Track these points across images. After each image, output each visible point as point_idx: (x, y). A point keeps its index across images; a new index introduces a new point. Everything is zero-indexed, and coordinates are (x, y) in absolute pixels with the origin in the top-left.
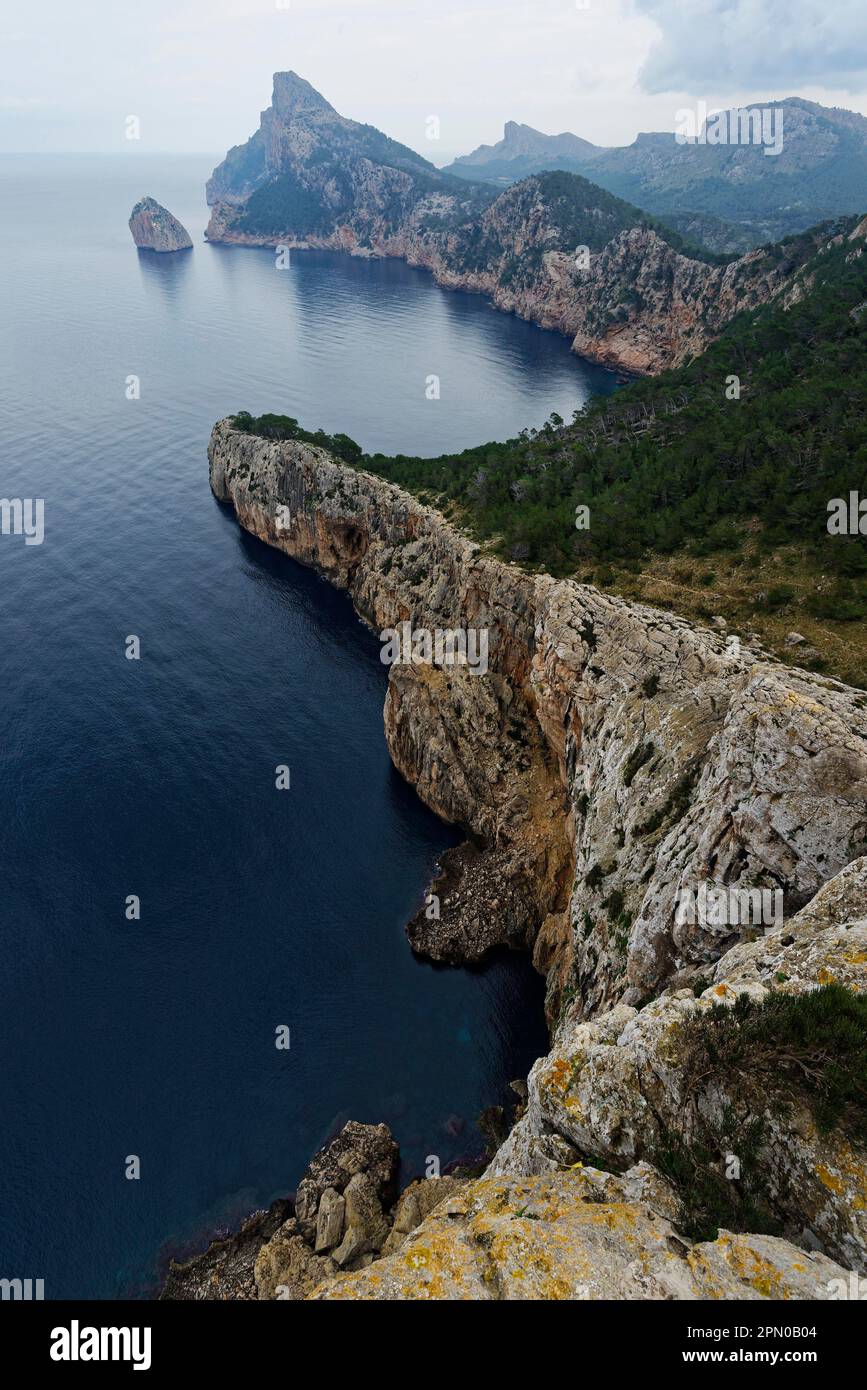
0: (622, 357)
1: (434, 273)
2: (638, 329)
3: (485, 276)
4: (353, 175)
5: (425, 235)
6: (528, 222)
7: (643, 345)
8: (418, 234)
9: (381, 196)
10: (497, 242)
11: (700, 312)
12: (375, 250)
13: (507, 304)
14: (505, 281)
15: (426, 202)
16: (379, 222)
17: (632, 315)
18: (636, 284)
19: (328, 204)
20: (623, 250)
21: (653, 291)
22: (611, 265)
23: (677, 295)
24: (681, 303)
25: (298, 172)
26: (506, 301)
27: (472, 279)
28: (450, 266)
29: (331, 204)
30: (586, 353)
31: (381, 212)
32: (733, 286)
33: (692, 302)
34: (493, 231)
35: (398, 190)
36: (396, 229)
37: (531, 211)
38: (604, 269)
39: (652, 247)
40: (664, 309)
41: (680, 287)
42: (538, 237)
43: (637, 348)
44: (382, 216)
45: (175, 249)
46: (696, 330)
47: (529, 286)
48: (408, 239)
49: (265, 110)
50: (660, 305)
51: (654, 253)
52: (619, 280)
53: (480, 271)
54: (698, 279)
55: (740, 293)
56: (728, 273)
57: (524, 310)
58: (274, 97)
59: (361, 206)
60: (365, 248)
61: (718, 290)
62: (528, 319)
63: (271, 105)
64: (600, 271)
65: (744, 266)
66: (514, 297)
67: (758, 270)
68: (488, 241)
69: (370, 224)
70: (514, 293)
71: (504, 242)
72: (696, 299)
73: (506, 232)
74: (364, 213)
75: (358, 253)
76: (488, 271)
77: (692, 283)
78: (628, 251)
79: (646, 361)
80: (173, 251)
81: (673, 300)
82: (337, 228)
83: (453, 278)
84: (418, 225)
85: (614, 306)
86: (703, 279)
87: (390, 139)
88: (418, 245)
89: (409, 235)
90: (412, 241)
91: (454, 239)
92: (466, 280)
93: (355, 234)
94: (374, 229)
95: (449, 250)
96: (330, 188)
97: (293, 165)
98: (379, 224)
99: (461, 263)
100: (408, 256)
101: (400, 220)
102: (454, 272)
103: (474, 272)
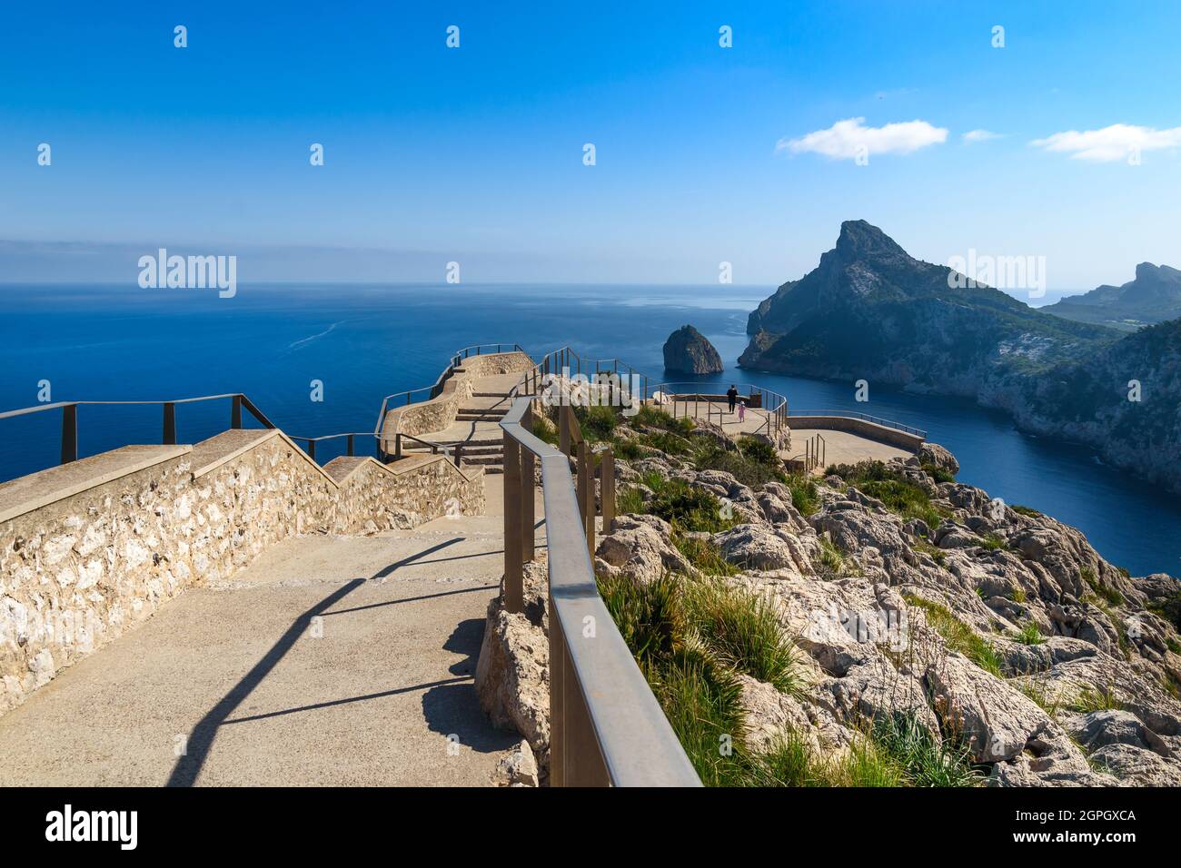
1: (1015, 417)
3: (1091, 427)
4: (918, 312)
5: (1006, 376)
9: (950, 334)
12: (935, 387)
16: (944, 358)
19: (884, 338)
27: (1069, 428)
28: (1037, 411)
29: (887, 338)
31: (948, 349)
34: (1106, 377)
35: (973, 328)
36: (966, 368)
44: (948, 354)
45: (704, 372)
48: (982, 379)
49: (827, 252)
53: (1084, 419)
58: (839, 242)
59: (924, 343)
60: (922, 385)
63: (835, 247)
66: (1134, 452)
69: (932, 361)
70: (1134, 448)
74: (925, 349)
75: (914, 389)
76: (1097, 421)
80: (702, 374)
82: (890, 362)
83: (1040, 423)
88: (995, 387)
89: (983, 374)
90: (986, 381)
91: (1046, 383)
92: (1062, 428)
93: (911, 369)
94: (936, 365)
95: (1038, 393)
96: (888, 323)
97: (848, 301)
98: (944, 361)
99: (1056, 409)
100: (979, 396)
101: (972, 358)
102: (1044, 418)
103: (1074, 420)
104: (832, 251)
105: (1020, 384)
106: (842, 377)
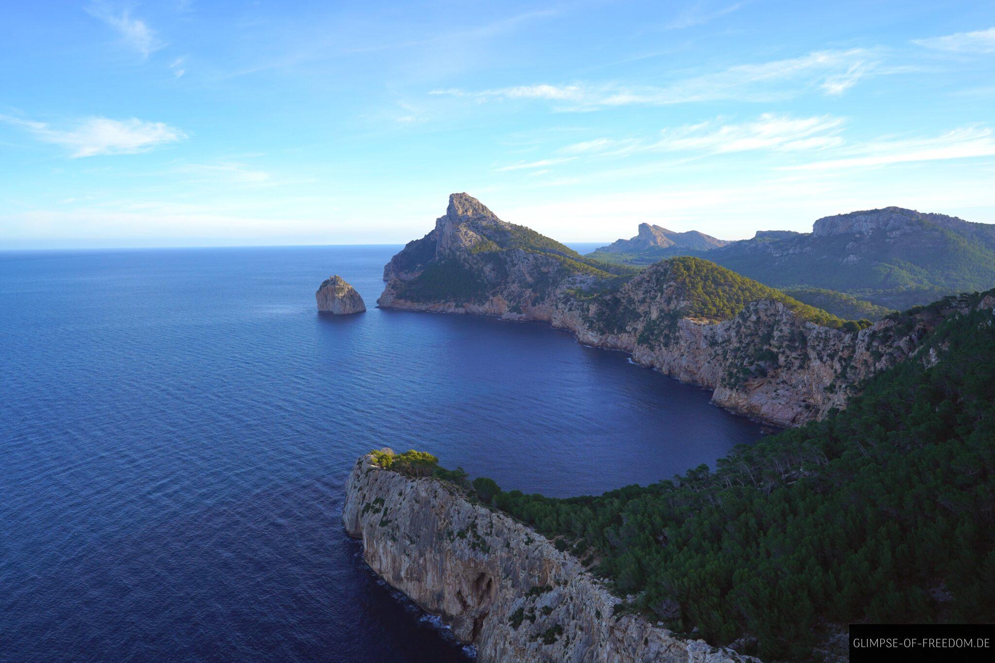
0: (764, 410)
1: (577, 333)
2: (778, 384)
3: (624, 337)
4: (508, 259)
5: (569, 303)
6: (662, 294)
7: (785, 399)
8: (563, 303)
9: (531, 275)
10: (635, 309)
11: (839, 371)
12: (524, 315)
13: (646, 360)
14: (643, 340)
15: (570, 279)
16: (528, 292)
17: (771, 372)
18: (770, 345)
19: (485, 280)
20: (754, 318)
21: (788, 352)
22: (743, 329)
23: (813, 354)
24: (818, 362)
25: (463, 257)
26: (645, 357)
27: (611, 339)
28: (591, 328)
29: (487, 280)
30: (728, 404)
31: (530, 286)
32: (868, 349)
33: (829, 362)
34: (631, 301)
35: (546, 270)
36: (543, 299)
37: (665, 286)
38: (738, 332)
39: (781, 315)
40: (801, 367)
41: (814, 348)
42: (672, 306)
43: (779, 401)
44: (531, 289)
45: (351, 312)
46: (837, 386)
47: (666, 345)
48: (554, 307)
49: (440, 216)
50: (797, 363)
51: (785, 320)
52: (753, 341)
53: (619, 332)
54: (832, 343)
55: (878, 356)
56: (860, 336)
57: (662, 366)
58: (449, 209)
59: (514, 282)
60: (515, 313)
61: (854, 352)
62: (667, 373)
63: (446, 214)
64: (733, 334)
65: (875, 332)
66: (652, 354)
67: (890, 336)
68: (626, 308)
69: (520, 296)
70: (652, 351)
71: (641, 309)
72: (832, 359)
73: (643, 301)
74: (515, 287)
75: (509, 317)
76: (627, 332)
77: (825, 346)
78: (759, 318)
79: (790, 415)
80: (348, 314)
81: (809, 359)
82: (491, 298)
83: (592, 337)
84: (562, 296)
85: (751, 364)
86: (837, 342)
87: (541, 235)
88: (563, 311)
89: (555, 303)
90: (557, 308)
91: (594, 307)
92: (606, 339)
93: (507, 302)
94: (523, 298)
95: (590, 315)
96: (487, 269)
97: (458, 253)
98: (528, 295)
99: (602, 326)
100: (553, 319)
101: (547, 292)
102: (595, 332)
103: (613, 333)
104: (444, 217)
105: (578, 310)
106: (457, 310)
